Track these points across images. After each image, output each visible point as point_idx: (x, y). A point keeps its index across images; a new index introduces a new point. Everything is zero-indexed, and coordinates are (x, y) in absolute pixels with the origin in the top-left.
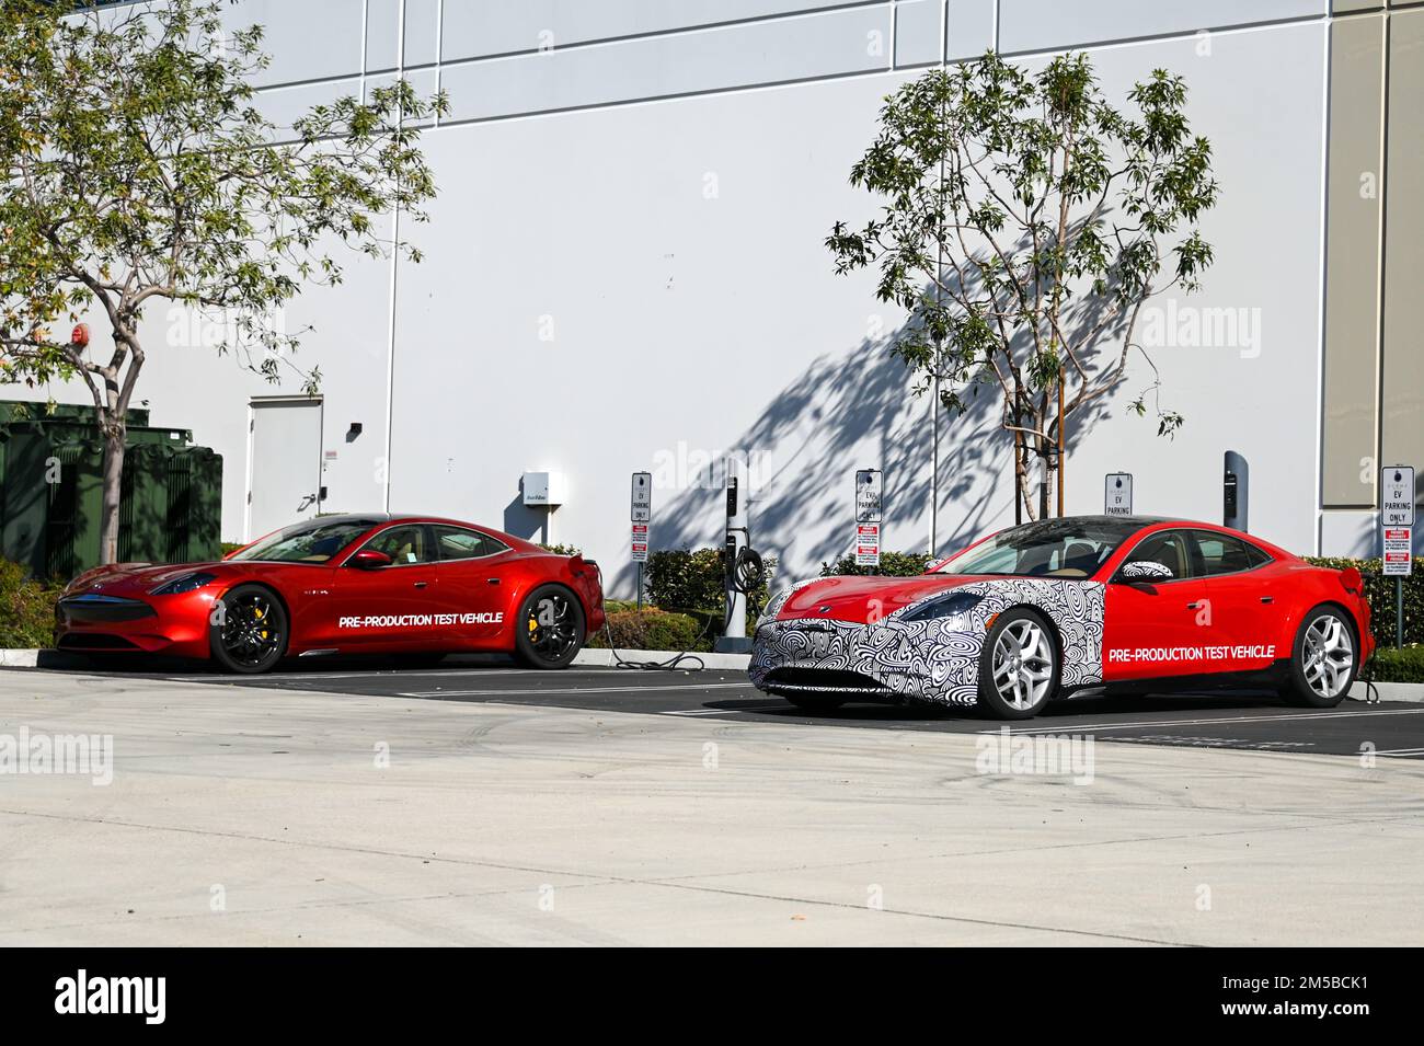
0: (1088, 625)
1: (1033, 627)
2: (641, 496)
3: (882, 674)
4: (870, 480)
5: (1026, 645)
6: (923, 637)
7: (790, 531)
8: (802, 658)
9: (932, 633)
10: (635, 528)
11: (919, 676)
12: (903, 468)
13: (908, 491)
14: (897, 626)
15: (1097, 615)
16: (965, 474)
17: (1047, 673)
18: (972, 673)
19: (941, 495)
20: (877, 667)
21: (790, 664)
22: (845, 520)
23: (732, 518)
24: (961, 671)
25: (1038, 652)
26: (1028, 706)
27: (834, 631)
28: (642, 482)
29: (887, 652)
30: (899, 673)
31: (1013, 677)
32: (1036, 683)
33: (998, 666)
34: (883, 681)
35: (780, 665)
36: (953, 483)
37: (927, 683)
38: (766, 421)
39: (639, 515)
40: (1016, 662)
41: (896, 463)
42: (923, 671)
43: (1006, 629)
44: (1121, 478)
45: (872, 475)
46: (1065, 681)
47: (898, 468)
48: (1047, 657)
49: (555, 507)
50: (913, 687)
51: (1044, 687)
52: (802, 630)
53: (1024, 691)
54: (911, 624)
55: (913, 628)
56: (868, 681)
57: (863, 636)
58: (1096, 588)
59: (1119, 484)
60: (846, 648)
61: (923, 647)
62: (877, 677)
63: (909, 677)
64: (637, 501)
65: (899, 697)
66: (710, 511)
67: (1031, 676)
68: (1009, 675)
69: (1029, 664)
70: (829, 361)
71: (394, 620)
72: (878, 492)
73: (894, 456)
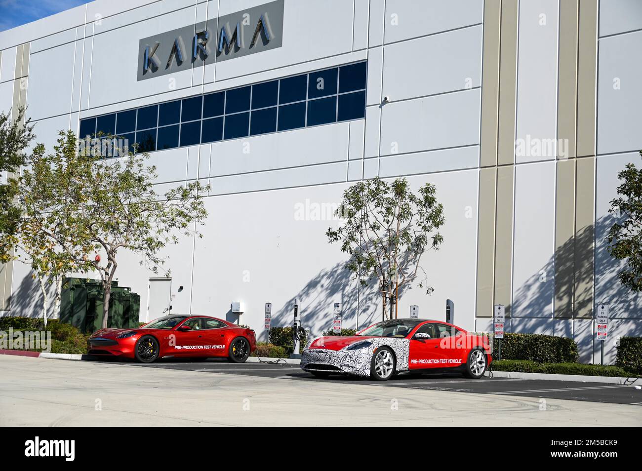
0: (404, 352)
1: (387, 352)
2: (268, 310)
3: (341, 366)
4: (338, 306)
5: (385, 358)
6: (354, 355)
7: (313, 322)
8: (316, 361)
9: (356, 354)
10: (266, 320)
11: (352, 367)
12: (348, 303)
13: (350, 310)
14: (346, 351)
15: (407, 349)
16: (367, 305)
17: (391, 367)
18: (369, 366)
19: (360, 311)
20: (339, 364)
21: (313, 363)
22: (330, 318)
23: (296, 317)
24: (365, 366)
25: (389, 360)
26: (386, 377)
27: (327, 353)
28: (268, 306)
29: (342, 359)
30: (347, 366)
31: (381, 368)
32: (388, 370)
33: (376, 364)
34: (341, 368)
35: (310, 363)
36: (364, 308)
37: (355, 369)
38: (307, 288)
39: (267, 316)
40: (382, 363)
41: (346, 301)
42: (354, 365)
43: (379, 353)
44: (415, 307)
45: (339, 305)
46: (397, 369)
47: (347, 303)
48: (392, 362)
49: (242, 313)
50: (350, 370)
51: (391, 371)
52: (317, 352)
53: (384, 372)
54: (350, 351)
55: (351, 352)
56: (337, 368)
57: (335, 354)
58: (407, 341)
59: (414, 309)
60: (330, 358)
61: (354, 358)
62: (339, 367)
63: (349, 367)
64: (267, 311)
65: (346, 373)
66: (290, 315)
67: (386, 367)
68: (380, 367)
69: (386, 364)
70: (326, 270)
71: (192, 347)
72: (341, 310)
73: (346, 299)
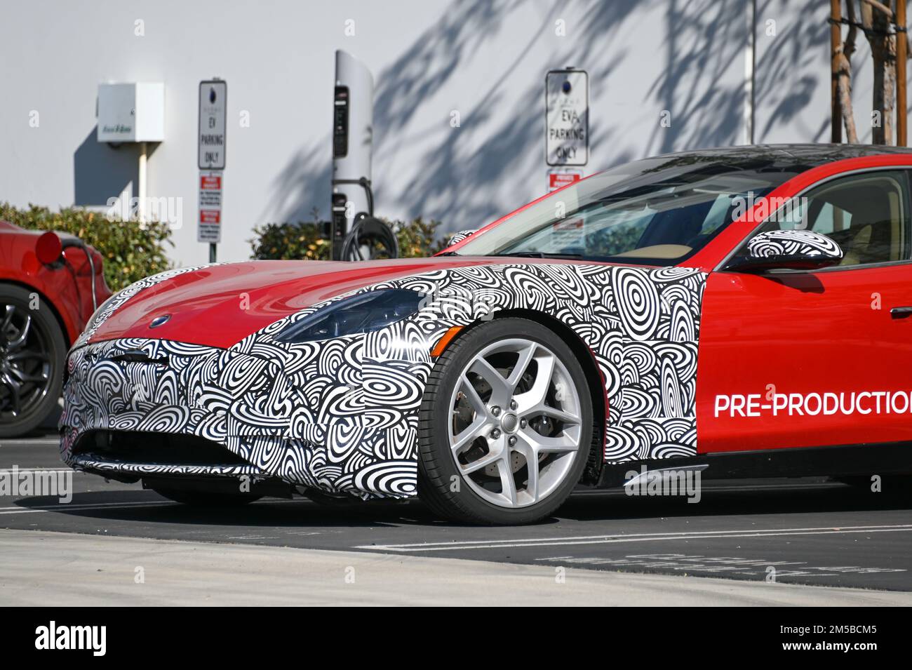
0: (663, 349)
1: (538, 353)
3: (243, 440)
5: (525, 386)
6: (311, 371)
8: (120, 411)
9: (327, 366)
11: (305, 445)
14: (267, 351)
15: (685, 329)
17: (571, 439)
18: (404, 437)
20: (233, 427)
21: (101, 423)
24: (382, 434)
25: (551, 398)
26: (528, 499)
27: (164, 361)
29: (249, 398)
30: (272, 438)
31: (498, 446)
32: (548, 459)
33: (462, 423)
34: (244, 453)
35: (90, 425)
37: (319, 457)
40: (503, 417)
42: (312, 435)
43: (479, 356)
46: (614, 451)
48: (572, 409)
50: (293, 464)
51: (564, 467)
52: (117, 359)
53: (521, 478)
54: (292, 347)
55: (296, 355)
56: (219, 454)
57: (209, 371)
58: (691, 278)
60: (183, 392)
61: (313, 390)
62: (233, 446)
63: (289, 446)
65: (271, 484)
67: (534, 444)
68: (490, 441)
69: (533, 420)
